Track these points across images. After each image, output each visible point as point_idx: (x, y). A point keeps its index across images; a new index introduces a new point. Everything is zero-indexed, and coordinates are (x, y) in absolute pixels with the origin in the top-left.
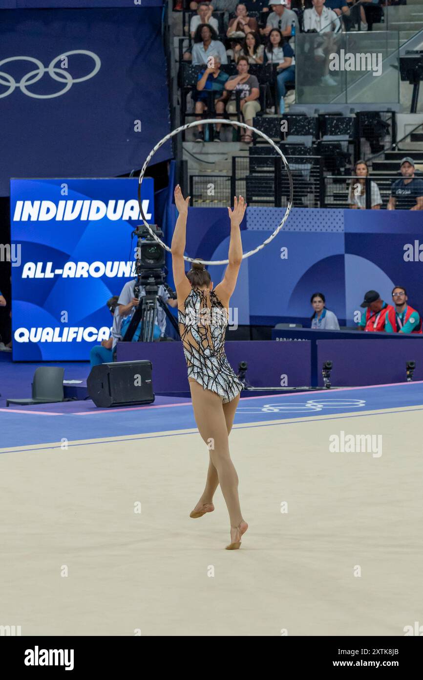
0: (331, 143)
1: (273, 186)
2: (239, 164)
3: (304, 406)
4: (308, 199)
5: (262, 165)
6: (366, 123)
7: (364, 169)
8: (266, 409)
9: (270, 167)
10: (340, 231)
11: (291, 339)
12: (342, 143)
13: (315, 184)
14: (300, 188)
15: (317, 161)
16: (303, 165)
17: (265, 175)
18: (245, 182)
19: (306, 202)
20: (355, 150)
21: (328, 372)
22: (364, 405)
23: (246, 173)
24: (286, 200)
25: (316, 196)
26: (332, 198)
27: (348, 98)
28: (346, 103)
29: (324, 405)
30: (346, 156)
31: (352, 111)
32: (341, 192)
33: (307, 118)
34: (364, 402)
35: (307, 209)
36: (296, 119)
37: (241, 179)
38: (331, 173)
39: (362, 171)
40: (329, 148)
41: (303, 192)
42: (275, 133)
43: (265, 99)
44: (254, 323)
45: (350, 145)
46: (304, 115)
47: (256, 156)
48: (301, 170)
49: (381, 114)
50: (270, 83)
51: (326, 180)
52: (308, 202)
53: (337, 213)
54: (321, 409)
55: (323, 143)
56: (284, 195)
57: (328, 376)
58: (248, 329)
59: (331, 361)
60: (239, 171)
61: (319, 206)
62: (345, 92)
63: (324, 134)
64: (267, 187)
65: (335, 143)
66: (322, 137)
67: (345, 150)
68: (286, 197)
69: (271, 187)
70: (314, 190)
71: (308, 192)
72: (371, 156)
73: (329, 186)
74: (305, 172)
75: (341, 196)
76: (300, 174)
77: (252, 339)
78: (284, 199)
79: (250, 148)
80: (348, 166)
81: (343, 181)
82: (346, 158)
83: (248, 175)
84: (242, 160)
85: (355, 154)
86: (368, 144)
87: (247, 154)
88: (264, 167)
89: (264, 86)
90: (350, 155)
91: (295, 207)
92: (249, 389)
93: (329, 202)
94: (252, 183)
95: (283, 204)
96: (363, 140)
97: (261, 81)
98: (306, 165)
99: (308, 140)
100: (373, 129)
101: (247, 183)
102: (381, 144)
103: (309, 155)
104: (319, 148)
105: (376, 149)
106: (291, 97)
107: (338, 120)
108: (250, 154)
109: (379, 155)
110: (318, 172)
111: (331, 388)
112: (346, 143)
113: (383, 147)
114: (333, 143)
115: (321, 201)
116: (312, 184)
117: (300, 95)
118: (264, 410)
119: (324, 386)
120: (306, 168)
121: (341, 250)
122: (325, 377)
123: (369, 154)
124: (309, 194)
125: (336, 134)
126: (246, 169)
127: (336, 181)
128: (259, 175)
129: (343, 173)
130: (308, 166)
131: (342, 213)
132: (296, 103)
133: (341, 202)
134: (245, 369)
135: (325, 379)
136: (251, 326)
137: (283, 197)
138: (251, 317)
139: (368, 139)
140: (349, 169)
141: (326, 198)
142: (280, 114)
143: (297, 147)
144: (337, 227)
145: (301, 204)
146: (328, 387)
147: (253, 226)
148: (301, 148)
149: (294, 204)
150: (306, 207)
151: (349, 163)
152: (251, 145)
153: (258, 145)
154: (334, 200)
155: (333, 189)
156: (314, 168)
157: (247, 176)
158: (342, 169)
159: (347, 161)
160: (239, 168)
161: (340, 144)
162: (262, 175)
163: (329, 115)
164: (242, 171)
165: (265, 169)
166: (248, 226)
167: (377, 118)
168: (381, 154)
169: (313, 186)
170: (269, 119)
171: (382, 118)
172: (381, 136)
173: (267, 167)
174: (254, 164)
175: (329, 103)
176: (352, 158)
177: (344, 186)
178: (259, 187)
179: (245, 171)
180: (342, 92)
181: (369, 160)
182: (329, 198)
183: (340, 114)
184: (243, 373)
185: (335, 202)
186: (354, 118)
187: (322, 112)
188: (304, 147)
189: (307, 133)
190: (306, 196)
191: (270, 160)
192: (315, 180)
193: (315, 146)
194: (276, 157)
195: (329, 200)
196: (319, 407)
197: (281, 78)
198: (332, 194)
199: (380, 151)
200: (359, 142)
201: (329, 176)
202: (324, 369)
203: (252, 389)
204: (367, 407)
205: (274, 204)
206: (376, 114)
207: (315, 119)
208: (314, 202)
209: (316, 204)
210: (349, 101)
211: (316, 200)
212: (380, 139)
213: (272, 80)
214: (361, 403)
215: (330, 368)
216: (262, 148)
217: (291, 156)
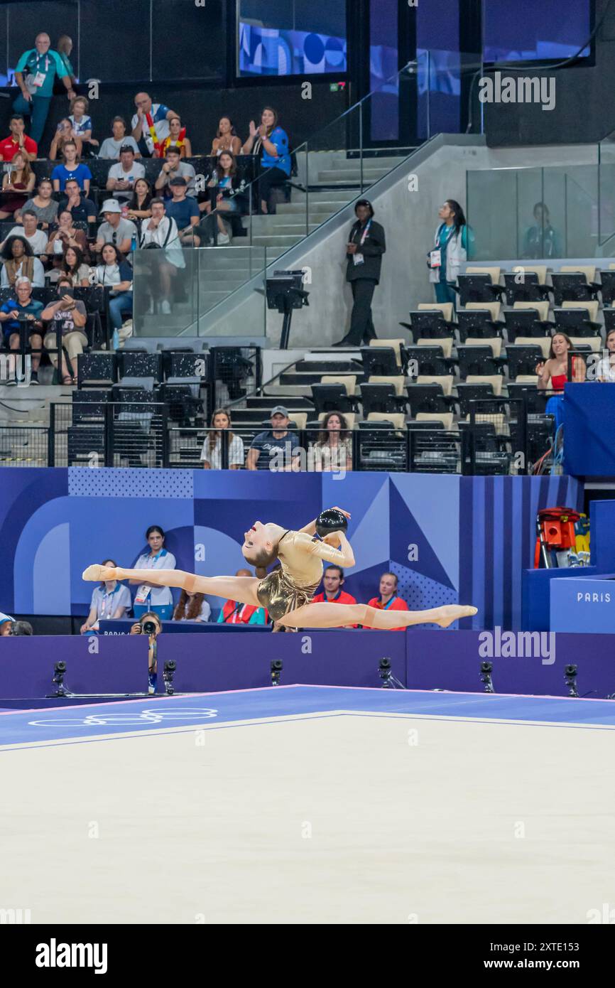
0: (177, 386)
1: (103, 440)
2: (60, 412)
3: (138, 717)
4: (149, 457)
5: (89, 414)
6: (223, 361)
7: (224, 420)
8: (90, 721)
9: (99, 416)
10: (188, 496)
11: (123, 633)
12: (192, 386)
13: (158, 438)
14: (137, 443)
15: (159, 409)
16: (141, 414)
17: (93, 426)
18: (67, 435)
19: (145, 460)
20: (208, 396)
21: (170, 674)
22: (215, 715)
23: (70, 424)
24: (119, 458)
25: (157, 453)
26: (179, 456)
27: (200, 330)
28: (198, 336)
29: (164, 716)
30: (197, 403)
31: (205, 346)
32: (190, 448)
33: (148, 355)
34: (216, 711)
35: (146, 469)
36: (133, 356)
37: (61, 432)
38: (177, 424)
39: (222, 422)
40: (175, 392)
41: (141, 448)
42: (106, 373)
43: (94, 331)
44: (77, 614)
45: (202, 389)
46: (144, 351)
47: (81, 402)
48: (139, 420)
49: (242, 349)
50: (100, 312)
51: (170, 432)
52: (148, 461)
53: (184, 474)
54: (160, 721)
55: (167, 386)
56: (116, 452)
57: (170, 680)
58: (69, 620)
59: (175, 661)
60: (59, 422)
61: (161, 465)
62: (196, 322)
63: (170, 374)
64: (94, 442)
65: (183, 386)
66: (167, 379)
67: (196, 396)
68: (119, 454)
69: (100, 442)
70: (155, 445)
71: (148, 448)
72: (229, 403)
73: (174, 440)
74: (144, 422)
75: (190, 453)
76: (138, 425)
77: (73, 634)
78: (117, 456)
79: (73, 392)
80: (199, 416)
81: (193, 434)
82: (197, 405)
83: (70, 426)
84: (63, 407)
85: (208, 401)
86: (226, 388)
87: (70, 400)
88: (91, 416)
89: (93, 314)
90: (203, 401)
91: (131, 466)
92: (68, 695)
93: (174, 461)
94: (75, 437)
95: (115, 462)
96: (218, 383)
97: (89, 308)
98: (145, 414)
99: (148, 383)
100: (231, 369)
101: (69, 437)
102: (242, 387)
103: (150, 401)
104: (162, 393)
105: (236, 394)
106: (128, 329)
107: (187, 358)
108: (73, 400)
109: (239, 402)
110: (160, 423)
111: (174, 694)
112: (197, 387)
113: (245, 391)
114: (180, 386)
115: (164, 460)
116: (152, 438)
117: (139, 326)
118: (86, 722)
119: (165, 692)
120: (145, 417)
121: (189, 520)
122: (166, 680)
123: (227, 400)
124: (148, 450)
125: (184, 375)
126: (68, 420)
127: (183, 434)
128: (85, 426)
129: (193, 424)
130: (149, 416)
131: (191, 474)
132: (133, 336)
133: (190, 461)
134: (63, 671)
135: (166, 683)
136: (72, 617)
137: (115, 454)
138: (73, 606)
139: (225, 381)
140: (201, 419)
141: (171, 456)
142: (113, 350)
143: (134, 391)
144: (185, 492)
145: (140, 463)
146: (170, 693)
147: (76, 490)
148: (139, 393)
149: (130, 462)
150: (146, 467)
151: (201, 411)
152: (75, 388)
153: (83, 389)
154: (181, 458)
155: (179, 444)
156: (155, 418)
157: (69, 428)
158: (192, 419)
159: (198, 409)
160: (60, 418)
161: (189, 388)
162: (89, 426)
163: (175, 351)
164: (63, 422)
165: (93, 419)
166: (70, 490)
167: (236, 355)
168: (242, 400)
169: (155, 441)
170: (98, 356)
171: (243, 356)
172: (240, 379)
173: (95, 416)
174: (79, 413)
175: (176, 337)
176: (205, 406)
177: (194, 440)
178: (85, 442)
179: (67, 422)
180: (193, 323)
181: (226, 408)
182: (174, 455)
183: (190, 350)
184: (60, 675)
185: (182, 461)
186: (208, 355)
187: (166, 347)
188: (143, 392)
189: (148, 374)
190: (146, 452)
191: (99, 408)
192: (157, 433)
193: (158, 390)
194: (107, 404)
195: (174, 458)
196: (158, 718)
197: (114, 305)
198: (178, 451)
199: (242, 396)
200: (214, 384)
201: (175, 428)
202: (165, 670)
203: (72, 695)
204: (220, 718)
205: (103, 463)
206: (236, 351)
207: (157, 357)
208: (155, 460)
209: (158, 463)
210: (201, 335)
211: (158, 458)
212: (241, 381)
213: (103, 308)
214: (212, 713)
215: (173, 670)
216: (89, 393)
217: (126, 403)
